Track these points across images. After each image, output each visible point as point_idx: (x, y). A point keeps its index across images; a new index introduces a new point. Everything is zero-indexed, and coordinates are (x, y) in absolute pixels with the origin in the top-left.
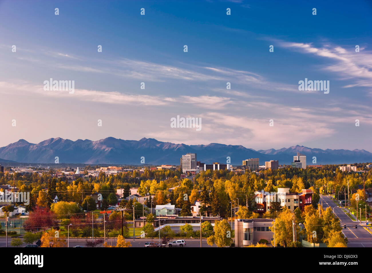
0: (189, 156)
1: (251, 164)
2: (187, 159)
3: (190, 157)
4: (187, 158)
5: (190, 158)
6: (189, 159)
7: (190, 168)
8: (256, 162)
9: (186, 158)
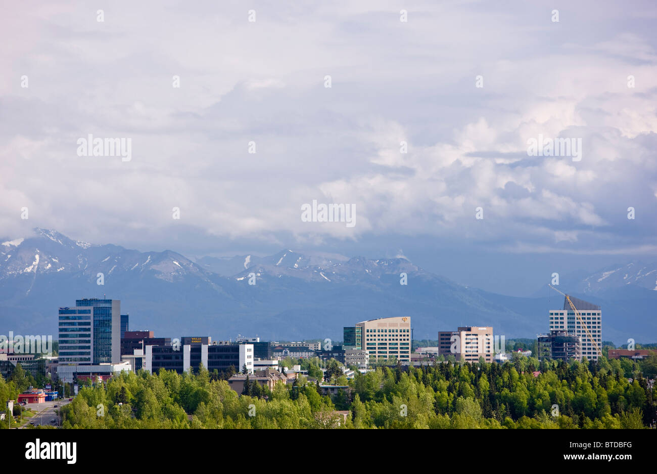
0: (89, 312)
1: (377, 342)
2: (80, 324)
3: (92, 315)
4: (80, 318)
5: (89, 318)
6: (89, 324)
7: (92, 362)
8: (399, 333)
9: (75, 318)
